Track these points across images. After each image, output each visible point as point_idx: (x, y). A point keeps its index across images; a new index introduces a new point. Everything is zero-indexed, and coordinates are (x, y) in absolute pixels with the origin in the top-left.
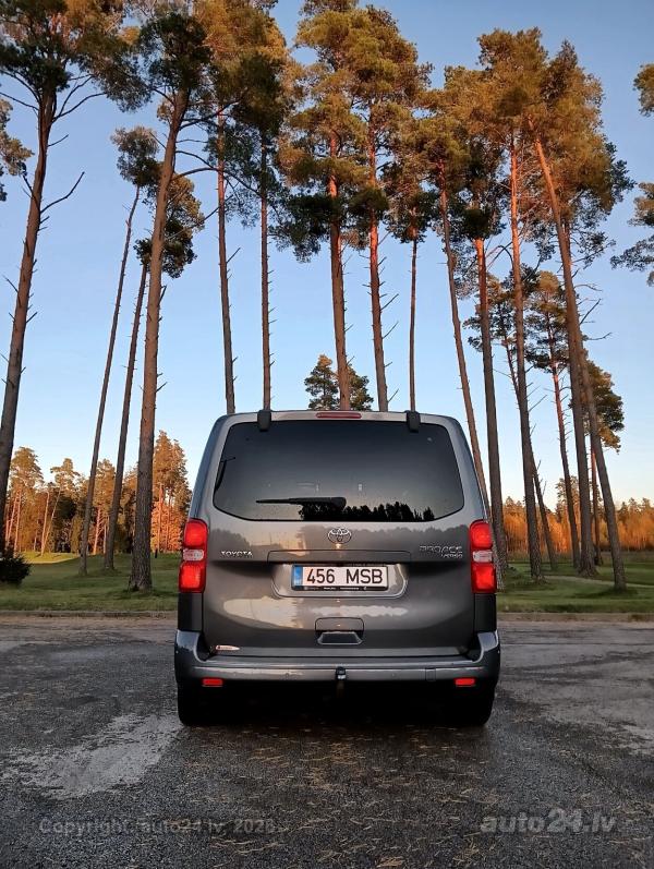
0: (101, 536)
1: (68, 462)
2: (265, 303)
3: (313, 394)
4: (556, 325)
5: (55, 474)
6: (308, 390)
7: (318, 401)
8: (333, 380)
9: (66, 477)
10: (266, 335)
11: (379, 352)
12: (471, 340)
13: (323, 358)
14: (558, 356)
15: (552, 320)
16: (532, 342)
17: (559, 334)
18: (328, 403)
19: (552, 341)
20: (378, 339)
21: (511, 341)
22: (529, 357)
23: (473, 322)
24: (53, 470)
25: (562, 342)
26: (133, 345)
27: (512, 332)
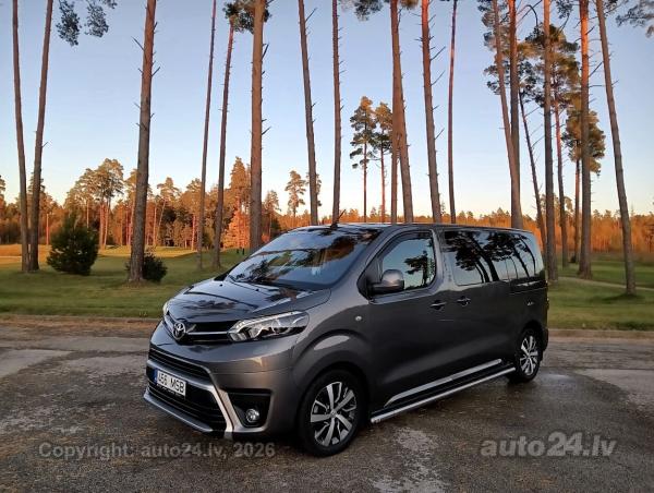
0: (196, 235)
1: (169, 180)
2: (336, 56)
3: (357, 129)
4: (560, 72)
5: (160, 189)
6: (353, 126)
7: (360, 135)
8: (373, 117)
9: (169, 191)
10: (337, 83)
11: (428, 97)
12: (489, 84)
13: (365, 99)
14: (559, 99)
15: (557, 68)
16: (539, 87)
17: (562, 80)
18: (368, 136)
19: (556, 85)
20: (428, 86)
21: (522, 85)
22: (538, 99)
23: (492, 70)
24: (159, 186)
25: (564, 87)
26: (226, 92)
27: (524, 78)
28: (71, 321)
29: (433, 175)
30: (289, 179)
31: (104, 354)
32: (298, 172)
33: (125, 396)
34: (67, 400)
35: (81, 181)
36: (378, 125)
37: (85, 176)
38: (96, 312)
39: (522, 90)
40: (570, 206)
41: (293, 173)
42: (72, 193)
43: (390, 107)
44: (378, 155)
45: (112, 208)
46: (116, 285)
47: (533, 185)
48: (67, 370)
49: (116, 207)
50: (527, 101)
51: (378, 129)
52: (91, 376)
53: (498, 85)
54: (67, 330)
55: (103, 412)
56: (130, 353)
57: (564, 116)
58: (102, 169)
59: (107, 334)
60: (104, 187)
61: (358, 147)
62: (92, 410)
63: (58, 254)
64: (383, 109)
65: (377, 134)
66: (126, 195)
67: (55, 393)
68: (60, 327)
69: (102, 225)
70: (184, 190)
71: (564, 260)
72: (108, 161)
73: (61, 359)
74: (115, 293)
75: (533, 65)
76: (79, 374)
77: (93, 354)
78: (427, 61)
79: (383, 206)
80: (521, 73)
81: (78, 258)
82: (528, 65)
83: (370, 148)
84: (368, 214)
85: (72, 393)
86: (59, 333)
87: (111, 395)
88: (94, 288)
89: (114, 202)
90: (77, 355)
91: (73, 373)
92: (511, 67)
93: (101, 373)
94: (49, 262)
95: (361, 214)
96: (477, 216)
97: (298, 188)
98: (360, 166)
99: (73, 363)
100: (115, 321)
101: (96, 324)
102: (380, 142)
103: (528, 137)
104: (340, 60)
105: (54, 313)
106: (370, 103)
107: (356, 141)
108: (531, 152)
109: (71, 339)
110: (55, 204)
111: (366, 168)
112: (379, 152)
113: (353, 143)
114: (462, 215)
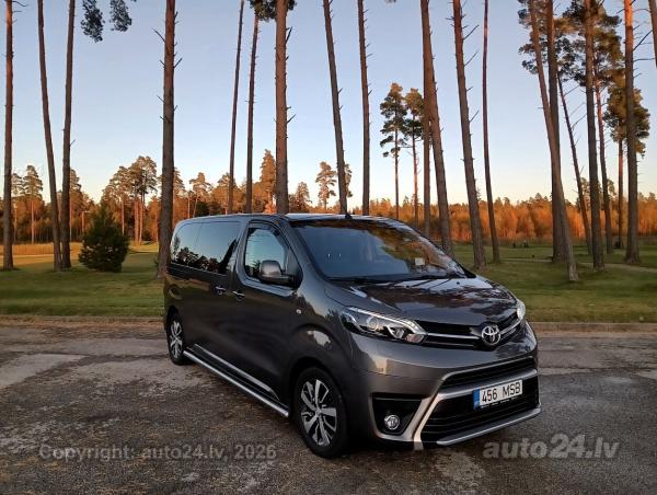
1: (201, 175)
2: (362, 39)
3: (387, 117)
4: (600, 48)
5: (192, 184)
6: (383, 113)
7: (391, 122)
8: (403, 103)
9: (201, 186)
10: (364, 67)
11: (461, 78)
12: (524, 64)
13: (395, 86)
14: (600, 76)
15: (597, 44)
16: (578, 64)
17: (602, 56)
18: (399, 123)
19: (597, 62)
20: (460, 66)
21: (560, 63)
22: (578, 77)
23: (527, 48)
24: (191, 181)
25: (605, 63)
26: (252, 83)
27: (561, 55)
28: (91, 322)
29: (468, 161)
30: (320, 170)
31: (119, 358)
32: (328, 163)
33: (130, 409)
34: (68, 414)
35: (115, 179)
36: (409, 111)
37: (119, 173)
38: (116, 312)
39: (560, 69)
40: (612, 189)
41: (323, 164)
42: (107, 191)
43: (421, 92)
44: (410, 142)
45: (147, 205)
46: (145, 282)
47: (573, 167)
48: (74, 378)
49: (150, 203)
50: (565, 80)
51: (409, 116)
52: (100, 385)
53: (535, 64)
54: (85, 331)
55: (103, 429)
56: (145, 357)
57: (605, 94)
58: (135, 166)
59: (125, 335)
60: (137, 184)
61: (389, 135)
62: (92, 426)
63: (89, 251)
64: (414, 95)
65: (408, 121)
66: (160, 191)
67: (57, 405)
68: (78, 328)
69: (137, 222)
70: (216, 185)
71: (608, 245)
72: (141, 158)
73: (72, 364)
74: (143, 290)
75: (571, 42)
76: (87, 382)
77: (107, 358)
78: (459, 41)
79: (416, 195)
80: (558, 50)
81: (110, 255)
82: (566, 41)
83: (401, 135)
84: (401, 204)
85: (75, 406)
86: (76, 335)
87: (116, 407)
88: (124, 286)
89: (148, 199)
90: (90, 359)
91: (81, 381)
92: (548, 44)
93: (111, 381)
94: (81, 260)
95: (393, 204)
96: (513, 203)
97: (328, 179)
98: (391, 155)
99: (84, 369)
100: (135, 321)
101: (115, 324)
102: (411, 129)
103: (567, 118)
104: (366, 43)
105: (74, 314)
106: (401, 88)
107: (387, 128)
108: (571, 133)
109: (87, 341)
110: (92, 202)
111: (397, 156)
112: (411, 139)
113: (383, 131)
114: (498, 201)
